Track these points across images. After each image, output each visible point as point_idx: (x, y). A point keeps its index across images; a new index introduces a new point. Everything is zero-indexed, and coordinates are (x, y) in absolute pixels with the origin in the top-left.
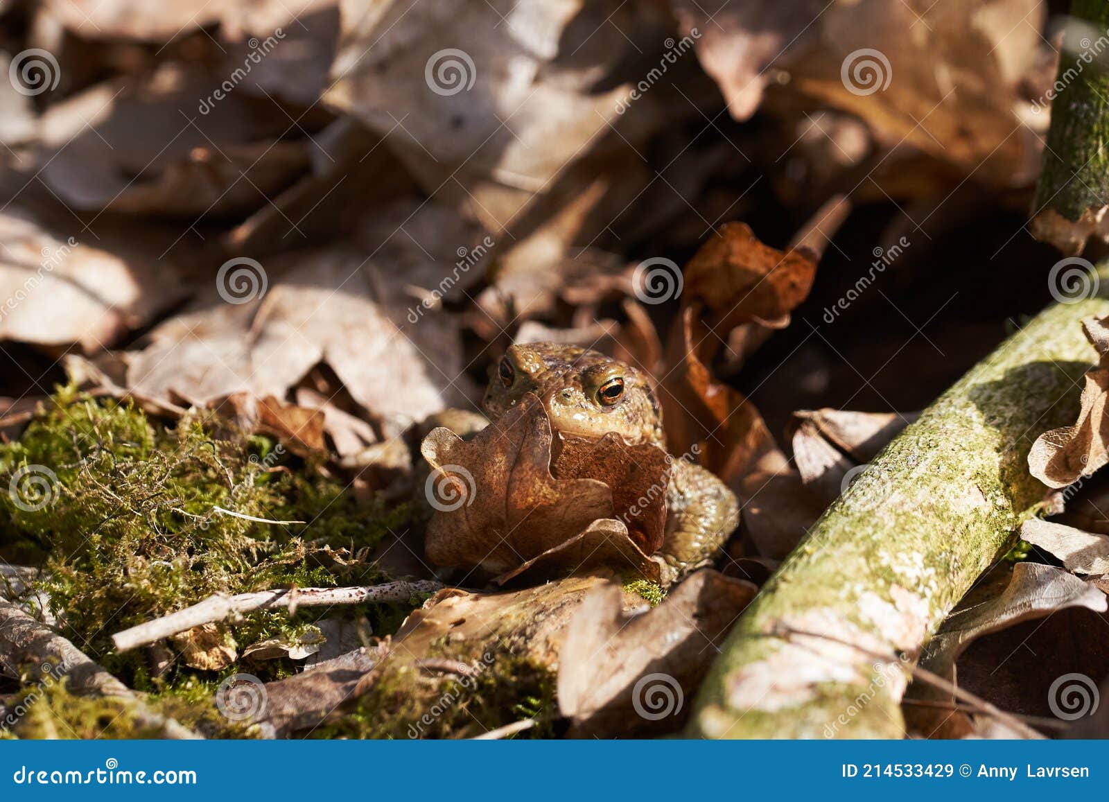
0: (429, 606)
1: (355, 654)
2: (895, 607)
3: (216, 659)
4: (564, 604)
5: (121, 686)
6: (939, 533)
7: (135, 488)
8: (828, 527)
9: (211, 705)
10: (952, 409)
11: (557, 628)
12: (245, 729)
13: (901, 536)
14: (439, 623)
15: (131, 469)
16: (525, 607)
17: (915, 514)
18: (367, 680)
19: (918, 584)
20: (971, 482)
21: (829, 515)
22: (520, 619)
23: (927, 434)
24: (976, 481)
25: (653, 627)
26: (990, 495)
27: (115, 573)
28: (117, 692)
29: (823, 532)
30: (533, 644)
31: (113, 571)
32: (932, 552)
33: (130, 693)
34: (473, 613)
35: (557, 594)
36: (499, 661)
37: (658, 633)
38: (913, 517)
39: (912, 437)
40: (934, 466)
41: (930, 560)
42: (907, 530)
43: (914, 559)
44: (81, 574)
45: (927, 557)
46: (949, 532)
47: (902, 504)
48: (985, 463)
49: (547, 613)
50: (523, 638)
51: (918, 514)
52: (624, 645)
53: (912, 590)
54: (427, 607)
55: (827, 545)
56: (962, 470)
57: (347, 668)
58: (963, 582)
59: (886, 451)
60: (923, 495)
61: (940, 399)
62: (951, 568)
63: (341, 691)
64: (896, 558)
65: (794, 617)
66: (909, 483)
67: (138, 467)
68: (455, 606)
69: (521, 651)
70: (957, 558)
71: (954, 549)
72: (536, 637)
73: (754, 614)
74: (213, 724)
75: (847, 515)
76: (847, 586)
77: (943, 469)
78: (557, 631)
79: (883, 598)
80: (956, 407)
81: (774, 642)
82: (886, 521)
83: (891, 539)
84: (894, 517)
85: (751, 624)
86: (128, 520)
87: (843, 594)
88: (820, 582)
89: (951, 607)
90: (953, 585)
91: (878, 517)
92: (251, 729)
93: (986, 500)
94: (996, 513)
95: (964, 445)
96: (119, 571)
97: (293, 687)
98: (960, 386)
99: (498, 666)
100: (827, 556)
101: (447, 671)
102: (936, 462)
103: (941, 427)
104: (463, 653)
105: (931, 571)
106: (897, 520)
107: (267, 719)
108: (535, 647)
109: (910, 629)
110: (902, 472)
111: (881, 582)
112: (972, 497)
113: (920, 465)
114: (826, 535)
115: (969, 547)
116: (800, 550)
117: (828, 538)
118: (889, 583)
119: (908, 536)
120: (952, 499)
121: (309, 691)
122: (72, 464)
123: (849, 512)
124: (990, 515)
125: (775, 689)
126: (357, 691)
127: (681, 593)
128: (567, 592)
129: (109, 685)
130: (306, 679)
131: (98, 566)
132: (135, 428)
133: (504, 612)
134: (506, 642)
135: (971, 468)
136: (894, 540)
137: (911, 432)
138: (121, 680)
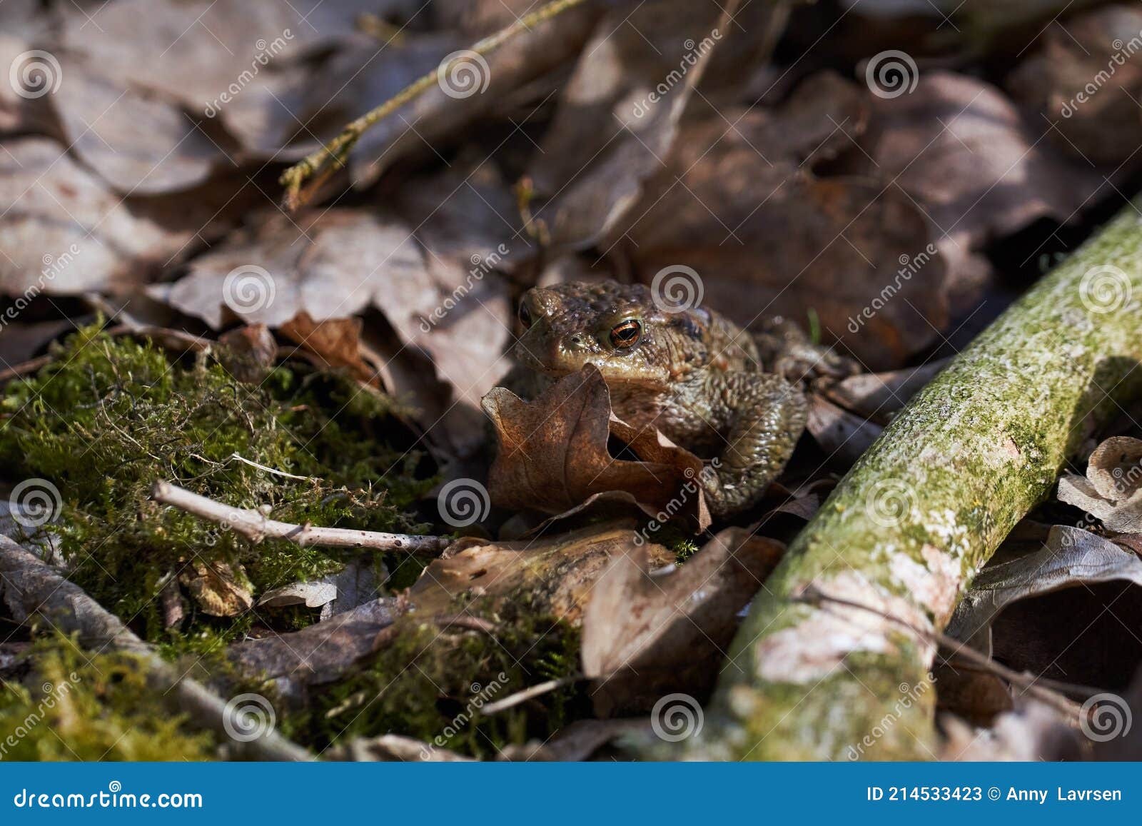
0: (449, 554)
1: (373, 605)
2: (927, 569)
3: (231, 605)
4: (587, 556)
5: (133, 637)
6: (972, 489)
7: (153, 432)
8: (859, 482)
9: (225, 658)
10: (985, 356)
11: (580, 581)
12: (261, 684)
13: (933, 492)
14: (459, 574)
15: (150, 411)
16: (547, 558)
17: (947, 469)
18: (385, 634)
19: (950, 544)
20: (1005, 434)
21: (860, 468)
22: (542, 572)
23: (959, 383)
24: (1009, 433)
25: (679, 586)
26: (1024, 447)
27: (129, 518)
28: (131, 644)
29: (854, 487)
30: (556, 599)
31: (126, 516)
32: (965, 508)
33: (144, 646)
34: (494, 563)
35: (581, 545)
36: (522, 618)
37: (684, 593)
38: (946, 472)
39: (945, 386)
40: (967, 418)
41: (963, 517)
42: (940, 487)
43: (947, 517)
44: (94, 518)
45: (959, 515)
46: (982, 487)
47: (935, 458)
48: (1019, 413)
49: (570, 565)
50: (545, 592)
51: (951, 469)
52: (649, 605)
53: (944, 549)
54: (446, 555)
55: (858, 502)
56: (995, 422)
57: (365, 620)
58: (995, 538)
59: (918, 400)
60: (955, 448)
61: (973, 344)
62: (984, 525)
63: (358, 643)
64: (928, 516)
65: (824, 580)
66: (942, 436)
67: (156, 410)
68: (476, 557)
69: (543, 606)
70: (990, 514)
71: (987, 505)
72: (559, 591)
73: (783, 576)
74: (227, 677)
75: (878, 470)
76: (879, 547)
77: (977, 420)
78: (580, 585)
79: (914, 559)
80: (989, 354)
81: (803, 608)
82: (918, 478)
83: (923, 496)
84: (926, 472)
85: (780, 587)
86: (145, 464)
87: (874, 556)
88: (851, 543)
89: (983, 564)
90: (985, 542)
91: (910, 473)
92: (266, 683)
93: (1020, 452)
94: (1029, 466)
95: (997, 395)
96: (133, 516)
97: (309, 640)
98: (993, 330)
99: (520, 623)
100: (858, 514)
101: (468, 628)
102: (969, 413)
103: (974, 375)
104: (483, 608)
105: (963, 529)
106: (929, 476)
107: (284, 674)
108: (557, 602)
109: (942, 590)
110: (935, 424)
111: (913, 543)
112: (1006, 450)
113: (953, 417)
114: (856, 492)
115: (1002, 502)
116: (829, 507)
117: (858, 495)
118: (920, 543)
119: (940, 493)
120: (985, 452)
121: (327, 643)
122: (89, 404)
123: (881, 467)
124: (1023, 467)
125: (805, 660)
126: (375, 646)
127: (708, 551)
128: (591, 543)
129: (122, 637)
130: (322, 631)
131: (112, 510)
132: (154, 367)
133: (526, 563)
134: (529, 597)
135: (1005, 419)
136: (926, 497)
137: (943, 380)
138: (134, 631)
